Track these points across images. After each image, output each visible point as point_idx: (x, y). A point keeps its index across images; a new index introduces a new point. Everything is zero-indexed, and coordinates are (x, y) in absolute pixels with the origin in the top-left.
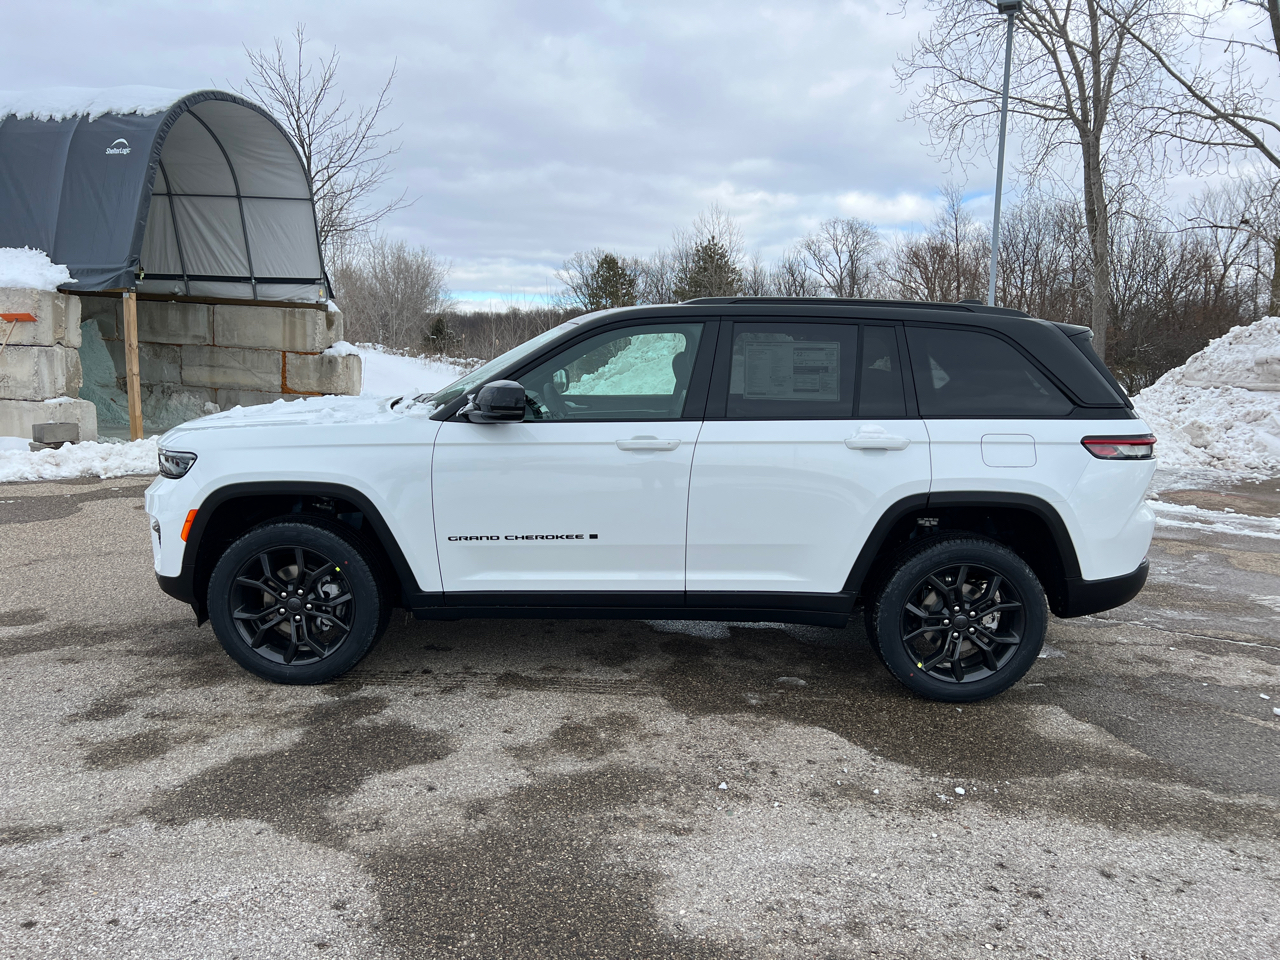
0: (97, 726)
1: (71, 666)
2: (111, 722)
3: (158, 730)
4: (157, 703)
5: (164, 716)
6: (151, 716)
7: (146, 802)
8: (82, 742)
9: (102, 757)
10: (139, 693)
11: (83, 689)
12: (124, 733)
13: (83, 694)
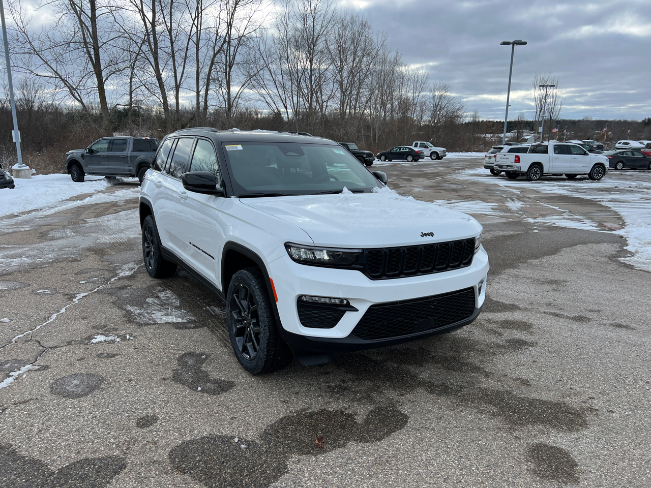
0: (523, 337)
1: (524, 377)
2: (516, 337)
3: (502, 328)
4: (494, 339)
5: (495, 332)
6: (500, 335)
7: (518, 311)
8: (531, 333)
9: (525, 326)
10: (498, 346)
11: (523, 358)
12: (515, 331)
13: (523, 356)
